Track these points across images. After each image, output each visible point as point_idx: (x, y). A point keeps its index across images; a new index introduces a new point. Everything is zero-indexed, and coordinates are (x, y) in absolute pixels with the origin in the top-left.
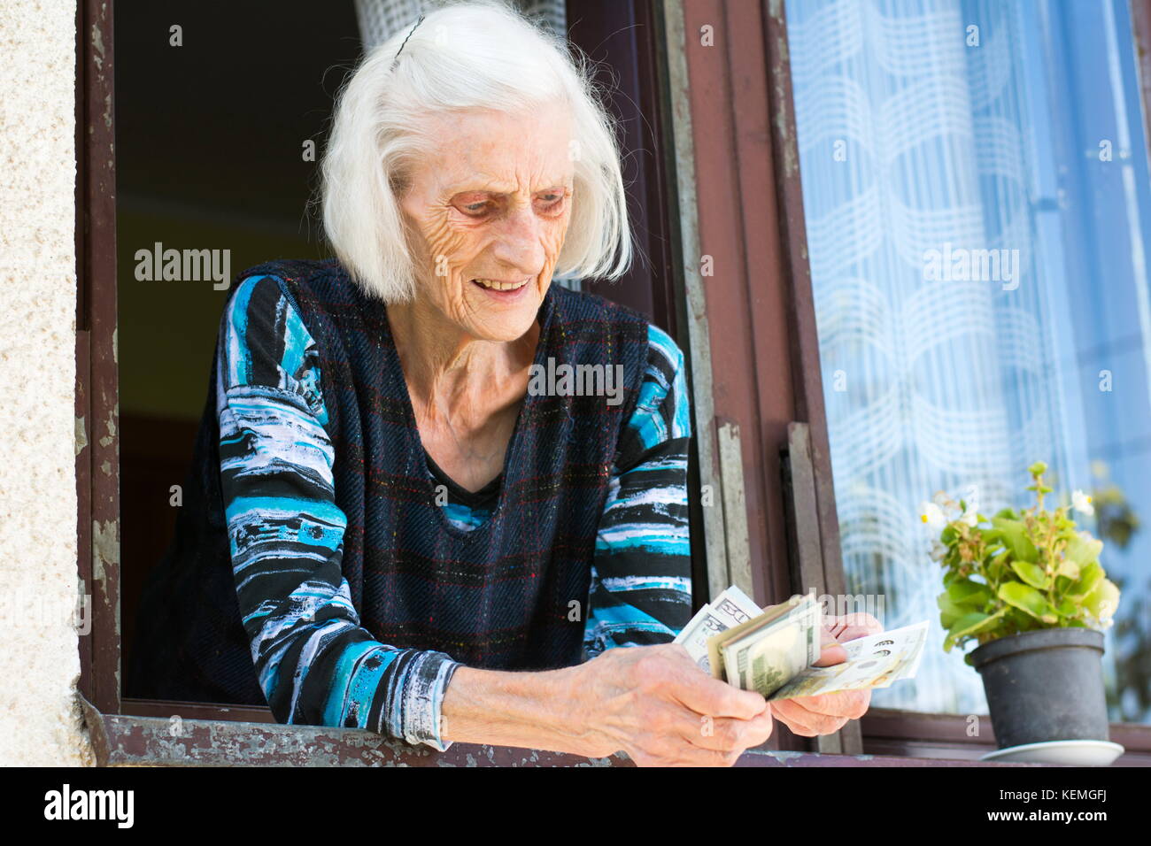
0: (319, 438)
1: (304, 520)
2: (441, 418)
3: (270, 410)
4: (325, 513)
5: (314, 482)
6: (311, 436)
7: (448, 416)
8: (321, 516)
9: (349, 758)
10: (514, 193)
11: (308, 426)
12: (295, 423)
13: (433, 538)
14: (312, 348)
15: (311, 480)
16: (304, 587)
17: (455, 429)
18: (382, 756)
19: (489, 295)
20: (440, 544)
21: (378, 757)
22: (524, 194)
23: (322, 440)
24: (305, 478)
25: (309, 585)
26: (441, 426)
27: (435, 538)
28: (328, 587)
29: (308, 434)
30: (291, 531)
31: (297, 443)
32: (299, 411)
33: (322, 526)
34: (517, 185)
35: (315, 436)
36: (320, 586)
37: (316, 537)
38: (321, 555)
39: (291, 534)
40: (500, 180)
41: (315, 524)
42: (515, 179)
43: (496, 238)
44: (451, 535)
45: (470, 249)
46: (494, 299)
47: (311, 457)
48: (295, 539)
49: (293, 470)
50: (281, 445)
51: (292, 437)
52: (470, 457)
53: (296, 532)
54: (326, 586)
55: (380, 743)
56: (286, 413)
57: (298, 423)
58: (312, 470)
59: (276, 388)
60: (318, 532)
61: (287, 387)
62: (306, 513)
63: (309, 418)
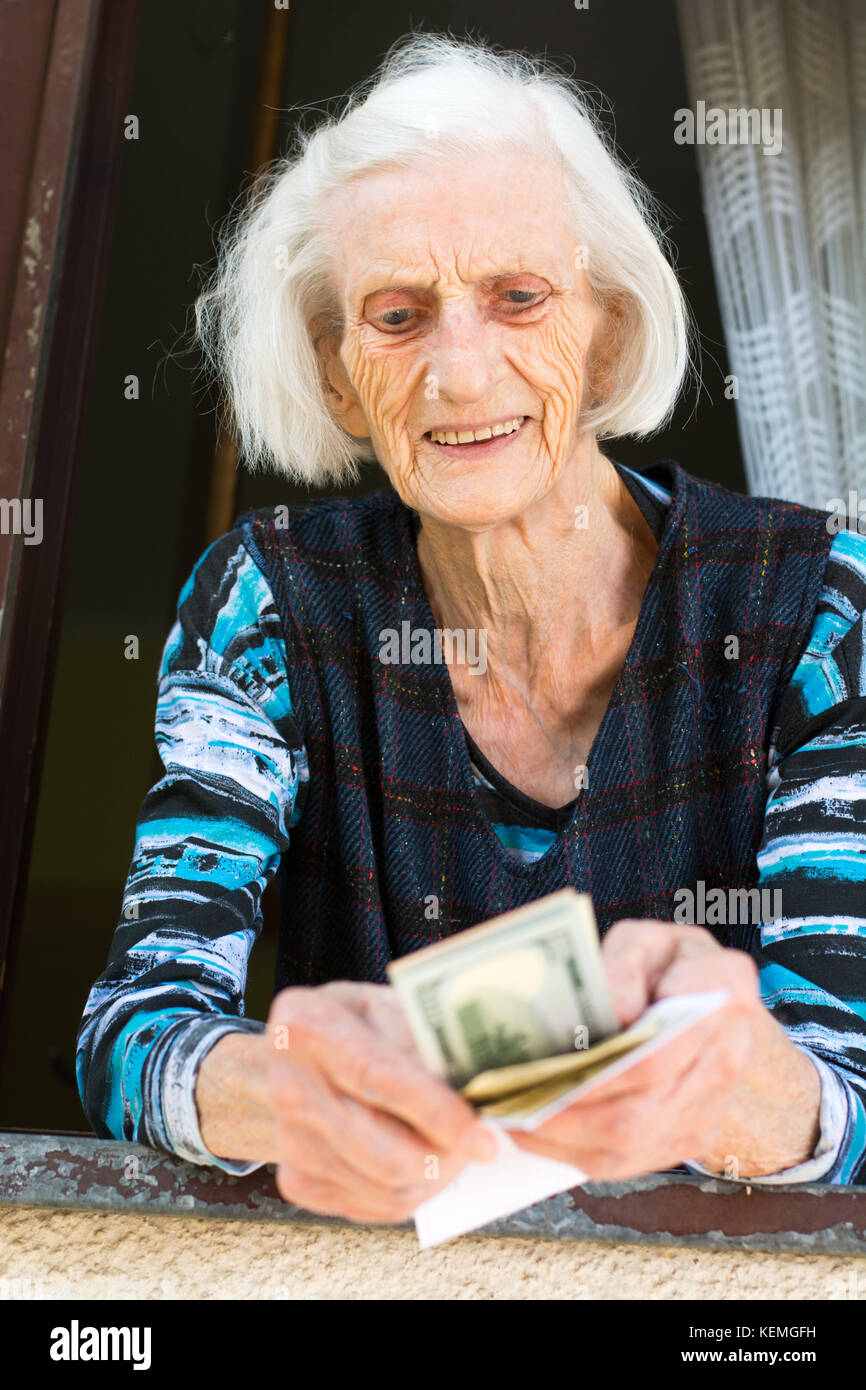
0: (259, 736)
1: (190, 846)
2: (515, 700)
3: (182, 701)
4: (230, 836)
5: (226, 795)
6: (244, 734)
7: (527, 696)
8: (222, 840)
9: (96, 1185)
10: (435, 283)
11: (239, 721)
12: (217, 717)
13: (483, 878)
14: (267, 611)
15: (221, 793)
16: (152, 938)
17: (540, 716)
18: (155, 1183)
19: (444, 453)
20: (494, 887)
21: (147, 1185)
22: (450, 284)
23: (265, 740)
24: (212, 789)
25: (159, 935)
26: (519, 713)
27: (487, 879)
28: (193, 939)
29: (239, 732)
30: (167, 862)
31: (211, 744)
32: (226, 699)
33: (220, 854)
34: (433, 270)
35: (252, 734)
36: (177, 936)
37: (203, 868)
38: (201, 894)
39: (166, 867)
40: (407, 266)
41: (208, 851)
42: (431, 261)
43: (428, 359)
44: (509, 871)
45: (398, 382)
46: (451, 456)
47: (233, 761)
48: (171, 873)
49: (189, 777)
50: (191, 749)
51: (205, 736)
52: (571, 757)
53: (175, 862)
54: (189, 937)
55: (156, 1163)
56: (205, 705)
57: (220, 716)
58: (223, 778)
59: (195, 670)
60: (209, 862)
61: (207, 666)
62: (195, 835)
63: (240, 708)
